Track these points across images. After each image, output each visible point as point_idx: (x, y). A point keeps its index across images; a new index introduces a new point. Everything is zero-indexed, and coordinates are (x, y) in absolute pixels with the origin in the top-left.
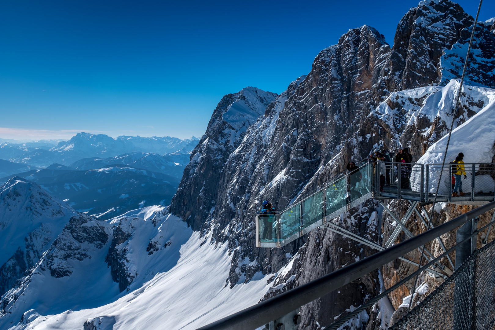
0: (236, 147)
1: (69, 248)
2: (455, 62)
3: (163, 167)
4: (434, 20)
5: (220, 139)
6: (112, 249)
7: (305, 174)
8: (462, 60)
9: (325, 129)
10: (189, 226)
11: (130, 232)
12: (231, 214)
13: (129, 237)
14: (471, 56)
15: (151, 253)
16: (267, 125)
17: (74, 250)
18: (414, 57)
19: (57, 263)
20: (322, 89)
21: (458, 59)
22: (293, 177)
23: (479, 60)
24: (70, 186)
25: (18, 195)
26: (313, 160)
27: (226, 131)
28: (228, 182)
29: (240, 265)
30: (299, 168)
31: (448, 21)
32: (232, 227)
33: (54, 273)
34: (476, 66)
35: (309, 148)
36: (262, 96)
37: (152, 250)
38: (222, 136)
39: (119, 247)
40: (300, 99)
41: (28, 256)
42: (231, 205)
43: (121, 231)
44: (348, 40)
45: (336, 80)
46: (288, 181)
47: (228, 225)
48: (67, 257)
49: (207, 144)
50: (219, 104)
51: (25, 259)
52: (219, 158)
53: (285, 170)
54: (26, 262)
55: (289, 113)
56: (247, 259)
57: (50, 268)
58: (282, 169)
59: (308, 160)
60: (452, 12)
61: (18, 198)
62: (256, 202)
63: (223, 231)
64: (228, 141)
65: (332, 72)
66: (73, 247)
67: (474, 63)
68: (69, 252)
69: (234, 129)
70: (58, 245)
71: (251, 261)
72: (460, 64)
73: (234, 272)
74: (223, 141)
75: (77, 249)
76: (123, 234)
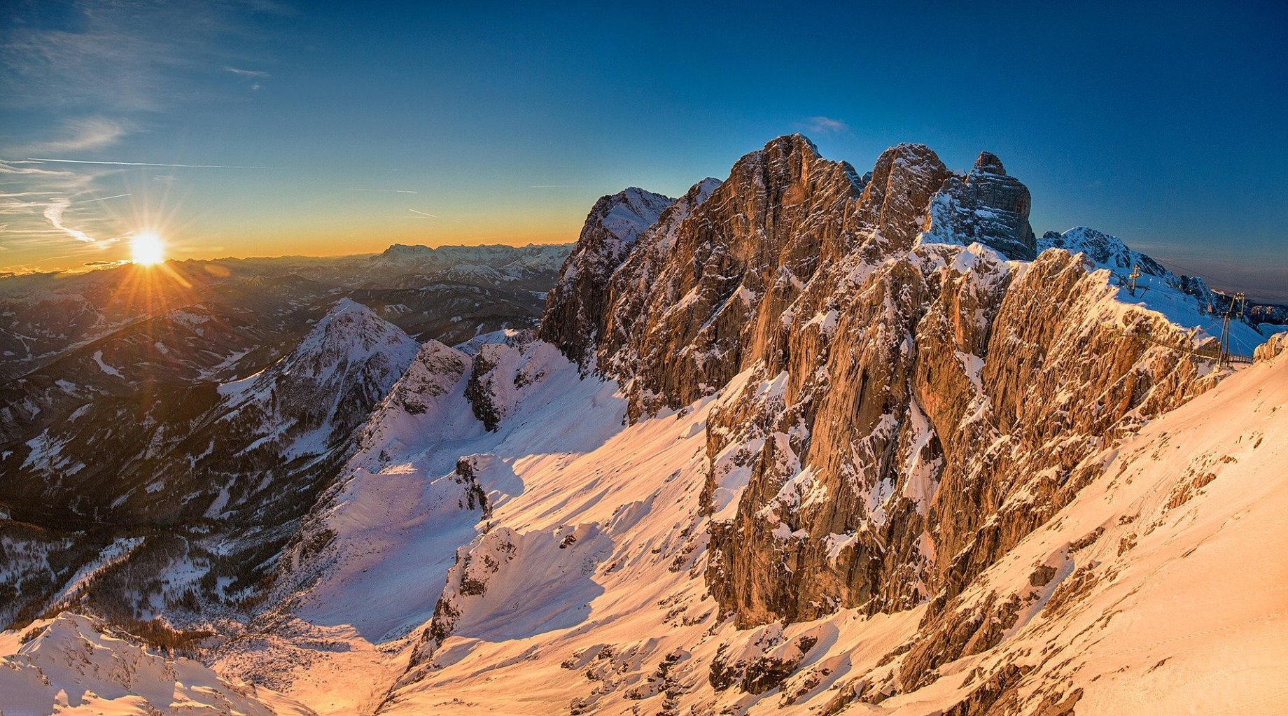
0: (623, 261)
1: (423, 380)
2: (940, 209)
3: (497, 283)
4: (914, 163)
5: (600, 250)
6: (474, 381)
7: (720, 293)
8: (945, 208)
9: (745, 244)
10: (563, 354)
11: (494, 362)
12: (620, 341)
13: (493, 366)
14: (952, 204)
15: (520, 386)
16: (664, 234)
17: (428, 383)
18: (893, 195)
19: (411, 398)
20: (743, 198)
21: (942, 206)
22: (705, 297)
23: (958, 209)
24: (391, 308)
25: (350, 320)
26: (730, 278)
27: (609, 241)
28: (614, 301)
29: (642, 397)
30: (713, 287)
31: (925, 166)
32: (623, 354)
33: (408, 408)
34: (956, 214)
35: (725, 265)
36: (648, 199)
37: (521, 382)
38: (603, 246)
39: (482, 379)
40: (715, 207)
41: (367, 389)
42: (622, 329)
43: (483, 360)
44: (777, 148)
45: (761, 189)
46: (700, 302)
47: (618, 353)
48: (421, 390)
49: (584, 256)
50: (594, 208)
51: (364, 392)
52: (600, 272)
53: (696, 288)
54: (366, 395)
55: (701, 223)
56: (649, 391)
57: (404, 403)
58: (692, 287)
59: (723, 278)
60: (928, 158)
61: (351, 324)
62: (660, 325)
63: (611, 359)
64: (610, 253)
65: (757, 181)
66: (427, 379)
67: (955, 212)
68: (423, 384)
69: (617, 238)
70: (411, 377)
71: (656, 392)
72: (943, 211)
73: (635, 404)
74: (605, 253)
75: (432, 381)
76: (486, 363)
